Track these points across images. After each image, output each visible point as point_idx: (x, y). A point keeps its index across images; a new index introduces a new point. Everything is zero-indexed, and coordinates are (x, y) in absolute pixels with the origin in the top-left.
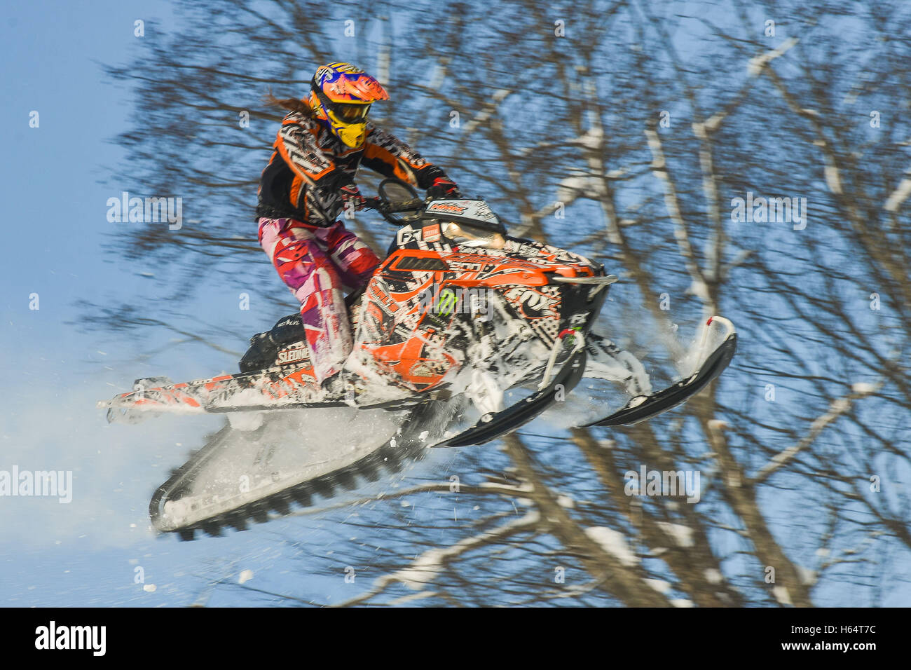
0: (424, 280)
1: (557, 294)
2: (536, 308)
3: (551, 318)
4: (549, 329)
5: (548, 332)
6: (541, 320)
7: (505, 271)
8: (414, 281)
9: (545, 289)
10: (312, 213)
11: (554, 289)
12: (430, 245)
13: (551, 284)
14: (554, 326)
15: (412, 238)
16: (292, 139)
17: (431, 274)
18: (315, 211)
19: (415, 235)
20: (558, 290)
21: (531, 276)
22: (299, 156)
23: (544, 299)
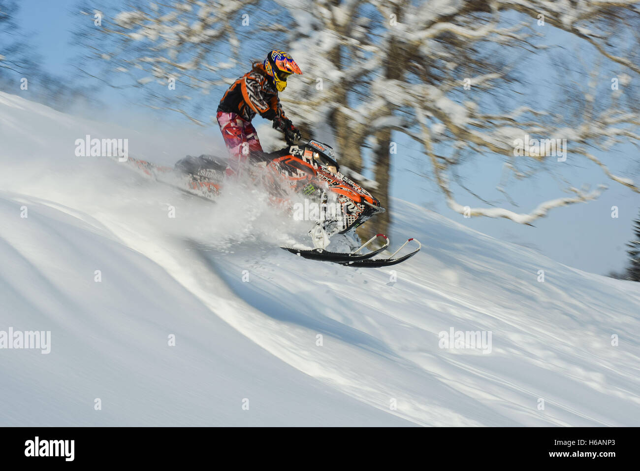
0: (302, 175)
1: (363, 208)
2: (350, 210)
3: (354, 217)
4: (350, 221)
5: (349, 222)
6: (349, 216)
7: (343, 188)
8: (297, 174)
9: (358, 204)
10: (245, 114)
11: (363, 206)
12: (308, 160)
13: (362, 203)
14: (353, 221)
15: (298, 152)
16: (251, 88)
17: (306, 174)
18: (246, 114)
19: (300, 152)
20: (364, 207)
21: (354, 195)
22: (254, 98)
23: (356, 208)
